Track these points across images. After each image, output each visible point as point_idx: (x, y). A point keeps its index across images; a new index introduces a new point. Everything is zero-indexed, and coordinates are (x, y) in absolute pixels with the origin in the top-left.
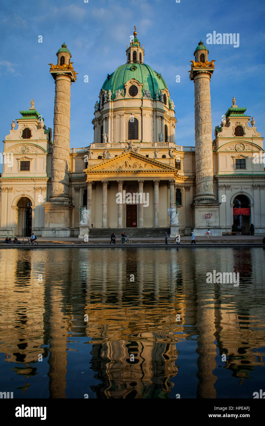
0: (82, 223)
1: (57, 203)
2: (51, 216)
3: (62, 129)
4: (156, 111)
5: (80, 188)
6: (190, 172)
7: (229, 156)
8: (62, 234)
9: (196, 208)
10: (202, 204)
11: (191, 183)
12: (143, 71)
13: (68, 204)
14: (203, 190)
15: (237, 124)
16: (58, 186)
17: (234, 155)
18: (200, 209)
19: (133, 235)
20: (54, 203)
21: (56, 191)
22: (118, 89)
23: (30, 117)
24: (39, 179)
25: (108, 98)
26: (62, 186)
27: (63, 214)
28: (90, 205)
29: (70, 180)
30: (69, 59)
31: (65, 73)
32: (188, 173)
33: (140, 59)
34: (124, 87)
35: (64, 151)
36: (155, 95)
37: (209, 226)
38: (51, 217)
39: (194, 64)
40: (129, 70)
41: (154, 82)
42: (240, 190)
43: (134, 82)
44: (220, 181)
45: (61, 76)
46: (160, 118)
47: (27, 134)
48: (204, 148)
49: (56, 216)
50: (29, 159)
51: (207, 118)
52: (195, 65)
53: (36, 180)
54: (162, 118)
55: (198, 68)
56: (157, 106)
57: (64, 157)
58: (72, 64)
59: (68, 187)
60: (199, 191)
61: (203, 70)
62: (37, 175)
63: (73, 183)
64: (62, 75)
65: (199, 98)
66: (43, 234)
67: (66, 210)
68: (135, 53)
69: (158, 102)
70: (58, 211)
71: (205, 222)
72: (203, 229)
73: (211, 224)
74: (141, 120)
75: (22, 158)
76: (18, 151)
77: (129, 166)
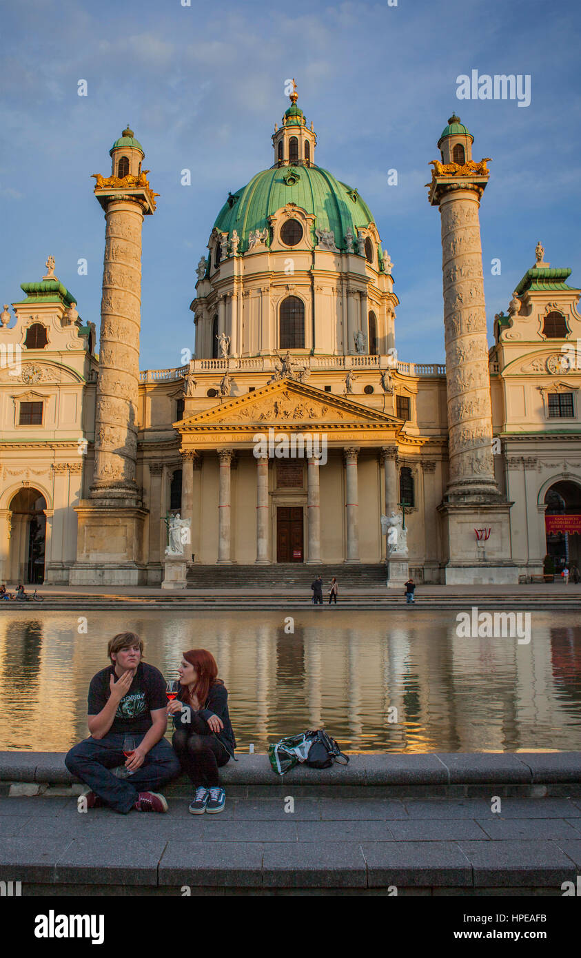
0: (169, 551)
1: (107, 502)
2: (92, 535)
3: (121, 326)
4: (347, 280)
5: (162, 467)
6: (432, 425)
7: (530, 386)
8: (120, 577)
9: (451, 514)
10: (466, 504)
11: (437, 452)
12: (314, 186)
13: (133, 504)
14: (468, 471)
15: (548, 307)
16: (111, 462)
17: (543, 383)
18: (461, 518)
19: (297, 582)
20: (100, 502)
21: (105, 473)
22: (256, 228)
23: (44, 298)
24: (65, 444)
25: (230, 250)
26: (120, 462)
27: (121, 531)
28: (188, 509)
29: (140, 447)
30: (140, 163)
31: (129, 195)
32: (428, 428)
33: (307, 156)
34: (270, 223)
35: (125, 378)
36: (345, 242)
37: (485, 560)
38: (91, 537)
39: (439, 167)
40: (279, 184)
41: (341, 209)
43: (293, 211)
44: (509, 447)
45: (119, 203)
46: (357, 296)
47: (37, 337)
48: (468, 367)
49: (104, 534)
50: (41, 396)
51: (474, 296)
52: (440, 171)
53: (56, 447)
54: (362, 295)
55: (449, 178)
56: (350, 266)
57: (124, 391)
58: (146, 173)
59: (133, 464)
60: (457, 473)
61: (461, 182)
62: (60, 436)
63: (146, 454)
64: (123, 199)
65: (452, 249)
66: (74, 578)
67: (129, 519)
68: (294, 143)
69: (351, 258)
70: (111, 522)
71: (475, 548)
72: (470, 566)
73: (490, 554)
74: (311, 301)
75: (25, 394)
76: (16, 378)
77: (285, 413)
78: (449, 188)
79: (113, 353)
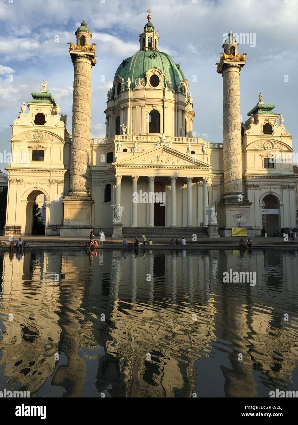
3: (83, 117)
4: (178, 104)
5: (101, 183)
6: (217, 169)
7: (257, 154)
8: (84, 232)
9: (227, 207)
10: (233, 203)
11: (219, 181)
14: (233, 189)
15: (265, 121)
16: (79, 180)
17: (262, 153)
18: (231, 209)
20: (74, 197)
21: (76, 185)
22: (138, 78)
23: (43, 101)
24: (56, 171)
25: (126, 86)
26: (84, 180)
29: (91, 173)
31: (86, 55)
32: (215, 170)
34: (145, 76)
35: (85, 141)
36: (177, 87)
37: (240, 227)
38: (70, 213)
39: (225, 56)
43: (156, 71)
44: (248, 179)
45: (81, 58)
46: (181, 112)
47: (40, 119)
48: (234, 145)
50: (43, 147)
51: (237, 114)
53: (51, 172)
54: (183, 111)
56: (179, 98)
57: (85, 148)
58: (94, 45)
59: (88, 181)
60: (228, 190)
61: (234, 63)
62: (53, 167)
63: (93, 177)
64: (84, 57)
65: (228, 93)
66: (62, 232)
68: (150, 40)
69: (179, 95)
71: (236, 222)
74: (163, 113)
75: (35, 146)
76: (30, 138)
77: (162, 161)
78: (228, 65)
79: (80, 130)
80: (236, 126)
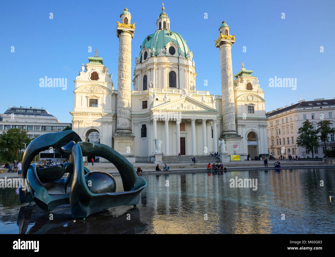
1: (124, 134)
3: (126, 75)
4: (188, 67)
5: (138, 123)
7: (244, 104)
10: (231, 137)
15: (247, 81)
16: (124, 121)
17: (247, 103)
18: (229, 142)
20: (121, 134)
22: (160, 48)
23: (96, 63)
24: (107, 114)
25: (152, 54)
26: (127, 121)
27: (129, 144)
31: (129, 31)
34: (165, 47)
35: (128, 93)
36: (187, 56)
37: (236, 154)
38: (119, 146)
40: (166, 35)
41: (185, 45)
42: (251, 128)
43: (173, 44)
44: (239, 121)
45: (125, 33)
47: (95, 76)
48: (230, 97)
49: (123, 145)
50: (97, 97)
52: (223, 37)
53: (103, 115)
55: (225, 39)
57: (128, 97)
59: (130, 122)
60: (227, 128)
61: (228, 41)
67: (131, 141)
68: (165, 23)
69: (189, 61)
70: (125, 141)
73: (237, 152)
74: (178, 73)
75: (91, 96)
76: (88, 90)
77: (185, 107)
78: (224, 42)
79: (124, 84)
80: (231, 83)
